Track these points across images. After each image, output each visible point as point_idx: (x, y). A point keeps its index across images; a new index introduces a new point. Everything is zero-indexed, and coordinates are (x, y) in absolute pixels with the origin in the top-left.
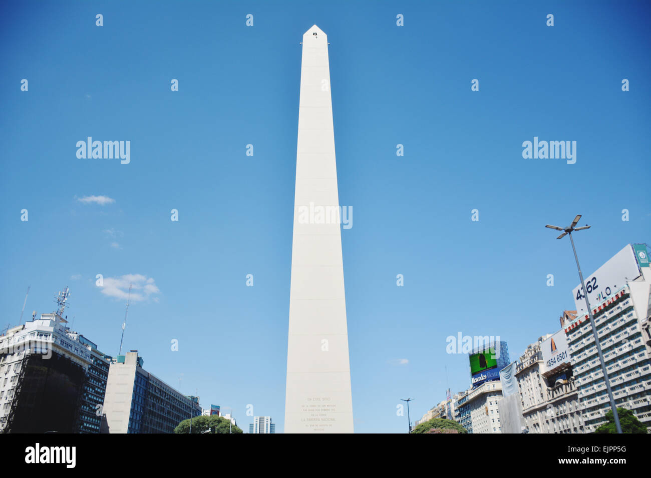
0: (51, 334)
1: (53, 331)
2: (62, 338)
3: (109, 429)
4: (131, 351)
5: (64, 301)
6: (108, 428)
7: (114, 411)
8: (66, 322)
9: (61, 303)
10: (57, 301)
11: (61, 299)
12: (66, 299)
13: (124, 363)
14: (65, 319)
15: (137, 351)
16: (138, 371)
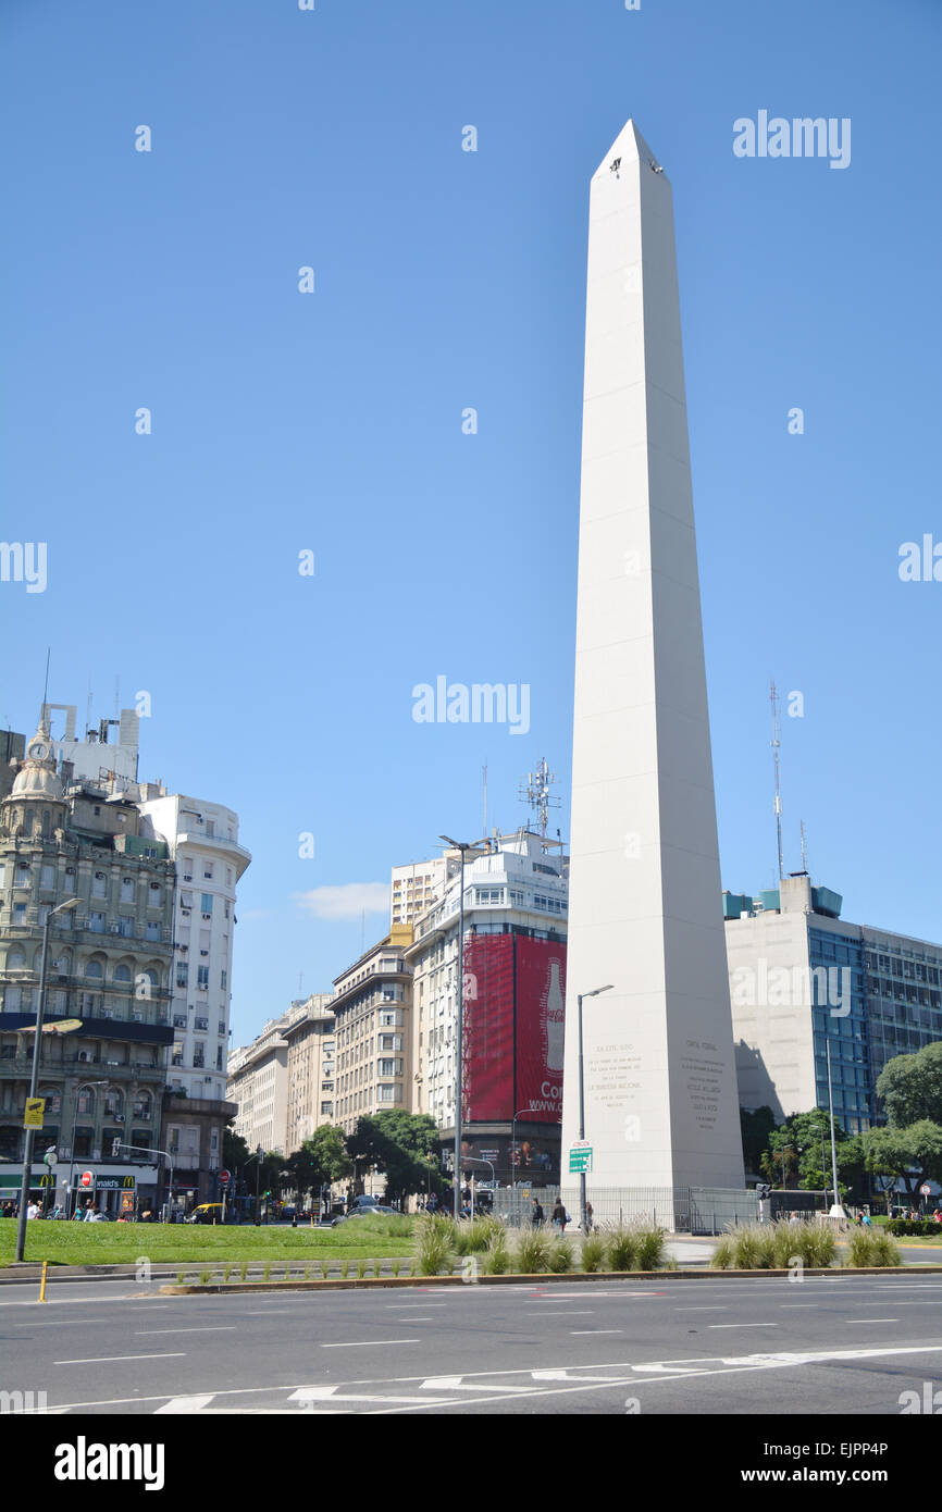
0: (505, 890)
1: (506, 881)
2: (538, 891)
3: (777, 1089)
4: (792, 875)
5: (543, 795)
6: (773, 1085)
7: (772, 1042)
8: (561, 844)
9: (538, 801)
10: (525, 797)
11: (536, 790)
12: (546, 790)
13: (779, 911)
14: (557, 839)
15: (805, 873)
16: (815, 926)
